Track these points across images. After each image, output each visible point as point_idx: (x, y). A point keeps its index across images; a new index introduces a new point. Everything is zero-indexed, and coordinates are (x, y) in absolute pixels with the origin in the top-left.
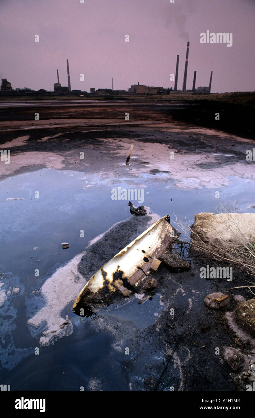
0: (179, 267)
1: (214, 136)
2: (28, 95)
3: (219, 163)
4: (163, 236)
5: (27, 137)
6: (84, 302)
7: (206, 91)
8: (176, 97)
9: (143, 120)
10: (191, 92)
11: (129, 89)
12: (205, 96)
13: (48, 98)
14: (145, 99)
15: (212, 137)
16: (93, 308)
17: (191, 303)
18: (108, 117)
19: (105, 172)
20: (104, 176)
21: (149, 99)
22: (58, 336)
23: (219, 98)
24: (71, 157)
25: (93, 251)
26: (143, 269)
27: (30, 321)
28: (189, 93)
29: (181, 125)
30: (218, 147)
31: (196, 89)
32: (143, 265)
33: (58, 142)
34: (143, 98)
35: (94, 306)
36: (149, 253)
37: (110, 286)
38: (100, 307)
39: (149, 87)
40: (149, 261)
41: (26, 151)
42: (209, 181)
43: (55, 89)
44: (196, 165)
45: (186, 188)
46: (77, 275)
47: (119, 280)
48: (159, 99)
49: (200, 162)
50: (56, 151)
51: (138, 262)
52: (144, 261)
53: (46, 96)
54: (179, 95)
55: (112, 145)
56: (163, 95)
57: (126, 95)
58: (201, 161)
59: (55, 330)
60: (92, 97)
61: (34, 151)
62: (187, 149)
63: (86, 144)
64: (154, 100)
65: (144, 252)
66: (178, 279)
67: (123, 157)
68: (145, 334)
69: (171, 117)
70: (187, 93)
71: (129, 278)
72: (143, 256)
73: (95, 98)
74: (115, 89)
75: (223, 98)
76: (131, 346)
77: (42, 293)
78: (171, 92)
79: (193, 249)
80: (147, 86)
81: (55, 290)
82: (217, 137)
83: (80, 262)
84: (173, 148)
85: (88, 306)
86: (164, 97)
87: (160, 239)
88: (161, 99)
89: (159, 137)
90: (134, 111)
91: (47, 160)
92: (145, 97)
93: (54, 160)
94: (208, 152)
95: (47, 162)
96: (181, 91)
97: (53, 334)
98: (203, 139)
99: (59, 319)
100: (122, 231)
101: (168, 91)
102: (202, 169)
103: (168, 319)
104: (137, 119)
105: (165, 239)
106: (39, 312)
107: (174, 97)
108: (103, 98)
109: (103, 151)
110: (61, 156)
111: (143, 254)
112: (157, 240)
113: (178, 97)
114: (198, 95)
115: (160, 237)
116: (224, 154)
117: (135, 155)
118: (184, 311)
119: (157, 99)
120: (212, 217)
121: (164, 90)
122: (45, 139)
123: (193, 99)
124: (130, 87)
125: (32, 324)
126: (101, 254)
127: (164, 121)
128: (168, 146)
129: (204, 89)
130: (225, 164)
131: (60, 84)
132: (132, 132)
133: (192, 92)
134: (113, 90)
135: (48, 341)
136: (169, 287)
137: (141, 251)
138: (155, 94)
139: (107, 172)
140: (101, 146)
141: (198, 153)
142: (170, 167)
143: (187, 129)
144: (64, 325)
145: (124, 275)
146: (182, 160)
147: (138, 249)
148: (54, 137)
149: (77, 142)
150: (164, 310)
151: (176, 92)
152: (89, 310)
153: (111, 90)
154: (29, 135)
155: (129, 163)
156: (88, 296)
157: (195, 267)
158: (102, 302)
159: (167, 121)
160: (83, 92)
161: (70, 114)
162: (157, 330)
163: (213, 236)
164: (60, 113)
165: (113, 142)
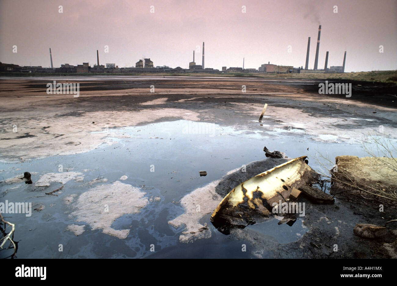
0: (321, 199)
1: (352, 105)
2: (166, 72)
3: (359, 125)
4: (302, 172)
5: (166, 99)
6: (223, 215)
7: (340, 70)
8: (307, 75)
9: (273, 92)
10: (322, 71)
11: (259, 68)
12: (339, 74)
13: (183, 74)
14: (275, 77)
15: (348, 106)
16: (232, 220)
17: (338, 230)
18: (239, 89)
19: (238, 126)
20: (238, 128)
21: (279, 77)
22: (197, 237)
23: (354, 77)
24: (206, 114)
25: (230, 179)
26: (282, 194)
27: (171, 222)
28: (320, 72)
29: (314, 96)
30: (356, 113)
31: (328, 68)
32: (282, 192)
33: (193, 103)
34: (272, 76)
35: (232, 219)
36: (289, 183)
37: (249, 202)
38: (238, 220)
39: (279, 66)
40: (289, 190)
41: (165, 108)
42: (348, 138)
43: (190, 67)
44: (333, 125)
45: (323, 141)
46: (215, 194)
47: (259, 199)
48: (289, 77)
49: (337, 123)
50: (191, 109)
51: (277, 188)
52: (283, 188)
53: (182, 73)
54: (310, 74)
55: (244, 108)
56: (293, 74)
57: (256, 74)
58: (339, 123)
59: (195, 231)
60: (223, 74)
61: (172, 108)
62: (322, 114)
63: (219, 106)
64: (284, 78)
65: (283, 181)
66: (321, 209)
67: (256, 116)
68: (287, 248)
69: (303, 90)
70: (319, 73)
71: (268, 200)
72: (282, 184)
73: (226, 75)
74: (245, 68)
75: (359, 76)
76: (273, 256)
77: (181, 204)
78: (301, 71)
79: (336, 186)
80: (278, 65)
81: (194, 203)
82: (355, 106)
83: (218, 186)
84: (306, 112)
85: (226, 219)
86: (295, 75)
87: (299, 174)
88: (291, 77)
89: (291, 104)
90: (264, 85)
91: (184, 115)
92: (275, 75)
93: (190, 115)
94: (346, 117)
95: (184, 116)
96: (312, 70)
97: (192, 235)
98: (338, 107)
99: (198, 225)
100: (258, 167)
101: (299, 70)
102: (340, 129)
103: (312, 240)
104: (267, 91)
105: (304, 175)
106: (179, 217)
107: (304, 76)
108: (233, 75)
109: (236, 111)
110: (197, 113)
111: (282, 182)
112: (296, 174)
113: (309, 76)
114: (330, 74)
115: (299, 173)
116: (364, 119)
117: (268, 116)
118: (331, 236)
119: (288, 77)
120: (356, 159)
121: (294, 69)
122: (181, 101)
123: (325, 78)
124: (261, 66)
125: (172, 224)
126: (238, 182)
127: (296, 93)
128: (302, 110)
129: (337, 68)
130: (366, 126)
131: (195, 63)
132: (264, 99)
133: (324, 71)
134: (244, 69)
135: (187, 239)
136: (311, 214)
137: (280, 180)
138: (285, 73)
139: (241, 126)
140: (234, 108)
141: (334, 117)
142: (304, 126)
143: (321, 99)
144: (203, 229)
145: (263, 195)
146: (317, 121)
147: (277, 178)
148: (189, 99)
149: (211, 104)
150: (307, 232)
151: (307, 71)
152: (228, 222)
153: (242, 68)
154: (167, 97)
155: (262, 120)
156: (227, 209)
157: (339, 202)
158: (241, 216)
159: (298, 93)
160: (215, 70)
161: (203, 85)
162: (300, 247)
163: (359, 176)
164: (194, 85)
165: (245, 106)
